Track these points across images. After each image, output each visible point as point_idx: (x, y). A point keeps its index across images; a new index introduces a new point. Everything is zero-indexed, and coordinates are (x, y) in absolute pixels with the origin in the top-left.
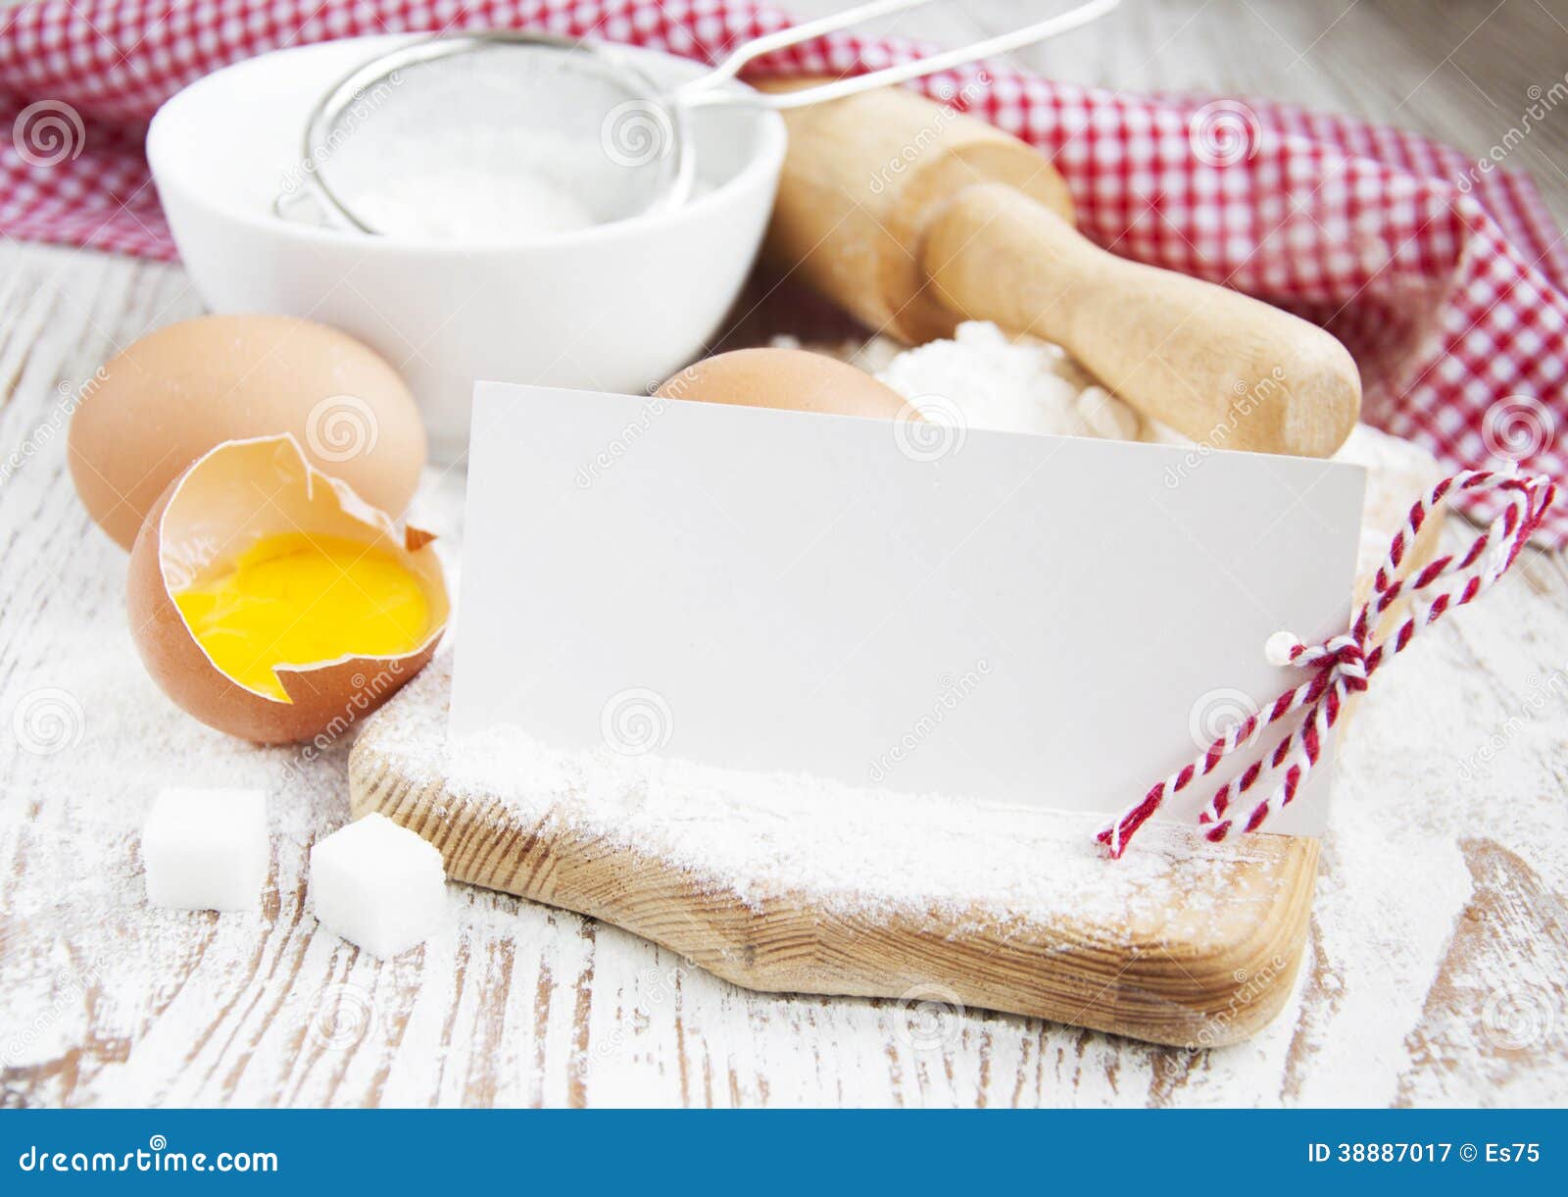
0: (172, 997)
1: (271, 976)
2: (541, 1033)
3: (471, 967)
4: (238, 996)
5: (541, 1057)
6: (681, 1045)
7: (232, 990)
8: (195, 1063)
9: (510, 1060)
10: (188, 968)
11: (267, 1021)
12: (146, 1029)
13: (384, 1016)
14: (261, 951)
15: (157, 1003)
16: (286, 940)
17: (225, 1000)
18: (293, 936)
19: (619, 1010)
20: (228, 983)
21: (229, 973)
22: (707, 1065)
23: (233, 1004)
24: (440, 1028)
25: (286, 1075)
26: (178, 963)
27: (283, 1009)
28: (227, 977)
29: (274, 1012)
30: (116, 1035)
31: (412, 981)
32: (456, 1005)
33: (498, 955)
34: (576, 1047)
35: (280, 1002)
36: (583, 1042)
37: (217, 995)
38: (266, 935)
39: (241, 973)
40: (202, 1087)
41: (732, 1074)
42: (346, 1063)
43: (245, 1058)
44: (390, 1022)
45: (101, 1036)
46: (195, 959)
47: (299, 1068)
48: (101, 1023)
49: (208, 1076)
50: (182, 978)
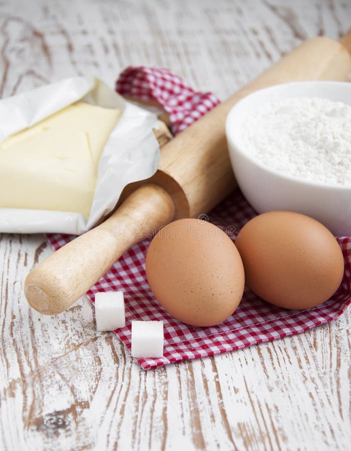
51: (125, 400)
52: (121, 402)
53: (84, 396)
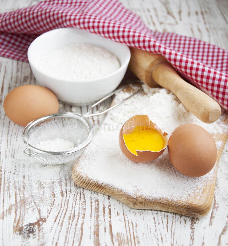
0: (51, 211)
1: (64, 207)
2: (104, 216)
3: (93, 205)
4: (60, 210)
5: (105, 220)
6: (124, 218)
7: (59, 209)
8: (56, 222)
9: (100, 221)
10: (52, 206)
11: (65, 215)
12: (48, 217)
13: (81, 213)
14: (62, 202)
15: (49, 212)
16: (65, 200)
17: (58, 211)
18: (66, 200)
19: (115, 212)
20: (58, 208)
21: (58, 206)
22: (128, 221)
23: (59, 212)
24: (90, 215)
25: (69, 224)
26: (50, 205)
27: (67, 213)
28: (58, 207)
29: (66, 213)
30: (44, 217)
31: (85, 207)
32: (91, 211)
33: (96, 202)
34: (109, 218)
35: (66, 211)
36: (110, 217)
37: (57, 210)
38: (62, 199)
39: (60, 206)
40: (58, 226)
41: (132, 222)
42: (77, 222)
43: (63, 221)
44: (82, 215)
45: (42, 218)
46: (53, 204)
47: (71, 223)
48: (41, 215)
49: (58, 224)
50: (51, 207)
51: (64, 218)
52: (62, 219)
53: (44, 215)
